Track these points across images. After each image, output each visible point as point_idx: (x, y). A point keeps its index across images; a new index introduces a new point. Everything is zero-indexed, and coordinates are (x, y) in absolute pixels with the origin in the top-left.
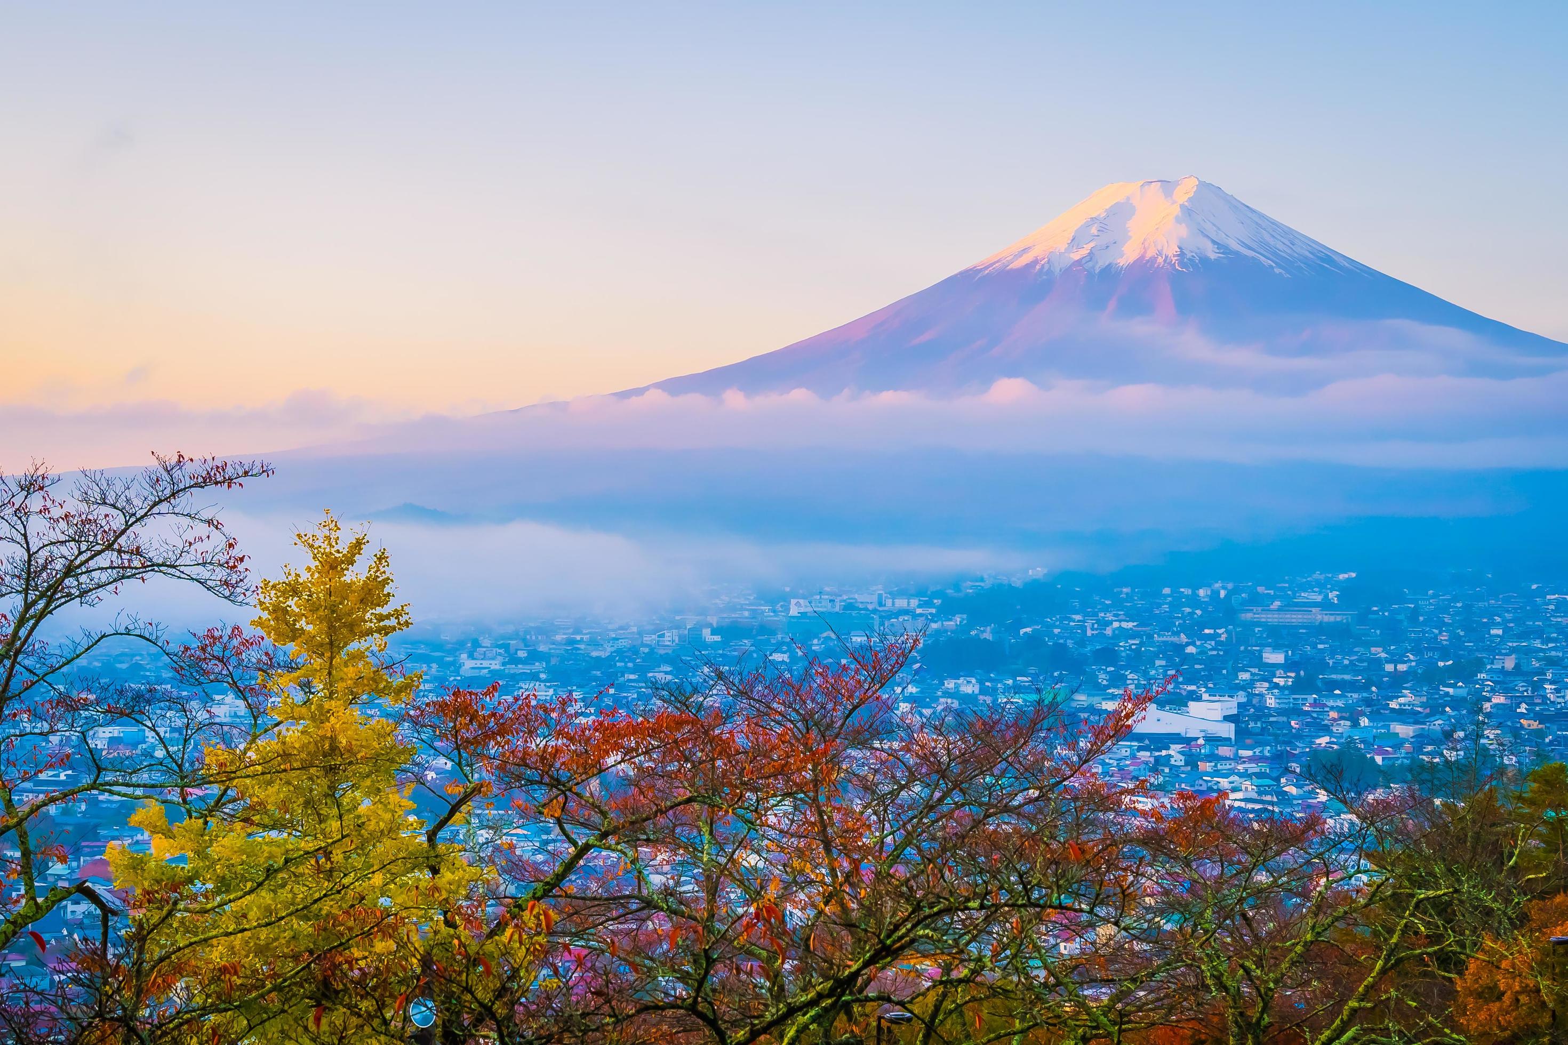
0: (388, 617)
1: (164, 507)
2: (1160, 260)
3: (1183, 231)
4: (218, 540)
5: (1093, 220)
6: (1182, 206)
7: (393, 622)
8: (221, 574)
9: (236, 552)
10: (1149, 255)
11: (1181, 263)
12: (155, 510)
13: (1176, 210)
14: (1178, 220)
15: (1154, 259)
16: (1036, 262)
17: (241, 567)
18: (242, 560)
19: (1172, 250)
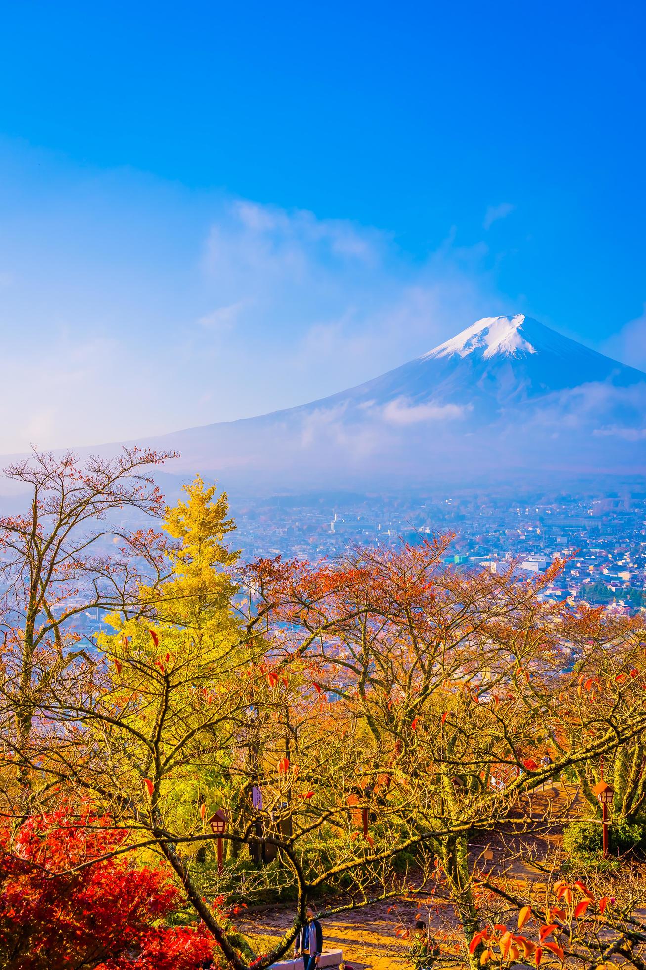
0: (225, 524)
1: (126, 473)
2: (507, 354)
3: (519, 340)
4: (151, 488)
5: (476, 335)
6: (517, 328)
7: (228, 527)
8: (150, 504)
9: (159, 494)
10: (502, 351)
11: (517, 356)
12: (123, 474)
13: (514, 330)
14: (515, 335)
15: (504, 353)
16: (448, 355)
17: (161, 501)
18: (161, 497)
19: (512, 349)
